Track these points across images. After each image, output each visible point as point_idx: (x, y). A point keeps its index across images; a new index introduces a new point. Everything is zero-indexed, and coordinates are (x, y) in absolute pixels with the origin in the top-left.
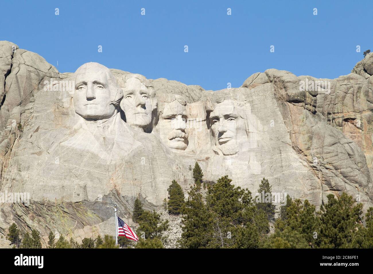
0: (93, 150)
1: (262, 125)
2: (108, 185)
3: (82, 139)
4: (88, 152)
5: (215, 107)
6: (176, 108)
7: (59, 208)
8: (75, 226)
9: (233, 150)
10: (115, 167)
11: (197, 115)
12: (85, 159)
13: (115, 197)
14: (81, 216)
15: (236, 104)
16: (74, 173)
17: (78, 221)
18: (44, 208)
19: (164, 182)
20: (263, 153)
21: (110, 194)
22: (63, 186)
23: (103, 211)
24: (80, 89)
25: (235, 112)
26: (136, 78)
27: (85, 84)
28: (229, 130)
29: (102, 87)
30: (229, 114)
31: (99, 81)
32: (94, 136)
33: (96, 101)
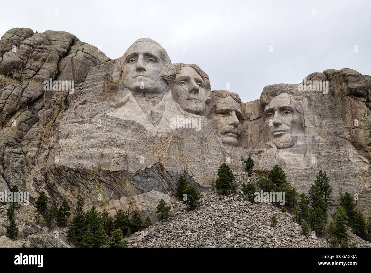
0: (138, 121)
1: (319, 120)
2: (152, 157)
3: (129, 111)
4: (133, 123)
5: (271, 100)
6: (230, 103)
7: (96, 176)
8: (111, 196)
9: (287, 143)
10: (161, 140)
11: (251, 114)
13: (159, 172)
14: (118, 186)
15: (292, 98)
16: (116, 143)
17: (114, 192)
18: (78, 176)
19: (213, 164)
20: (319, 146)
21: (153, 167)
22: (102, 154)
23: (143, 183)
24: (130, 62)
25: (292, 106)
26: (191, 67)
27: (136, 57)
28: (284, 123)
29: (154, 60)
30: (285, 106)
31: (151, 53)
32: (142, 108)
33: (146, 73)
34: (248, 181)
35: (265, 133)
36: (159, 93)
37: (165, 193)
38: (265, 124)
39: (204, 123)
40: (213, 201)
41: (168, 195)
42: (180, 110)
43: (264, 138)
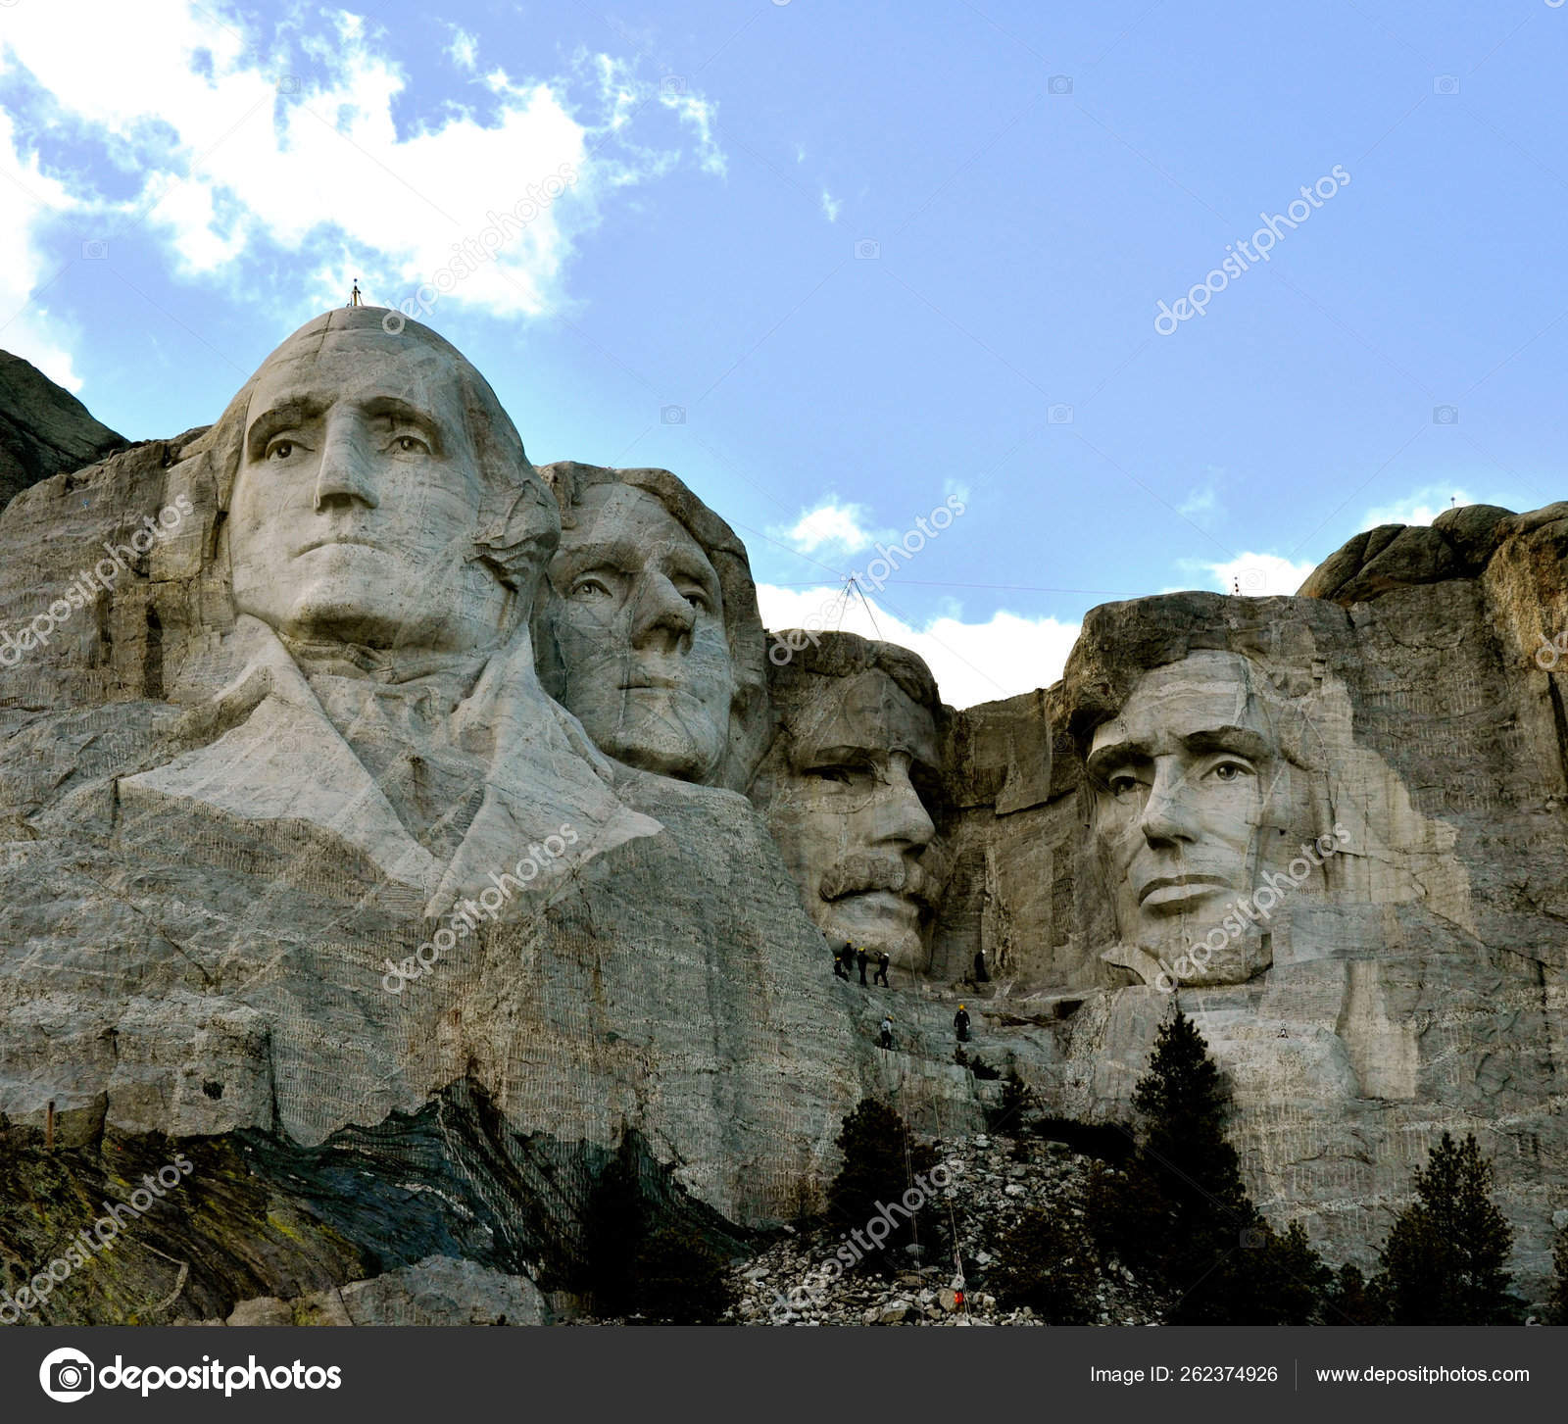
0: (334, 825)
1: (1418, 815)
2: (421, 1050)
3: (271, 762)
4: (301, 834)
5: (1130, 693)
6: (876, 711)
7: (73, 1172)
8: (175, 1295)
9: (1236, 952)
10: (481, 938)
11: (1003, 778)
12: (281, 883)
13: (471, 1140)
14: (217, 1232)
15: (1259, 680)
16: (197, 958)
17: (193, 1269)
19: (797, 1089)
20: (1429, 969)
21: (430, 1109)
22: (113, 1032)
23: (373, 1208)
24: (274, 456)
25: (1257, 725)
26: (640, 486)
27: (314, 423)
28: (1211, 832)
29: (424, 445)
30: (1216, 728)
31: (407, 400)
32: (353, 744)
33: (381, 525)
34: (1010, 1189)
35: (1094, 892)
36: (459, 651)
37: (510, 1272)
38: (1094, 840)
39: (737, 833)
40: (813, 1314)
41: (526, 1283)
42: (584, 756)
43: (1088, 924)
